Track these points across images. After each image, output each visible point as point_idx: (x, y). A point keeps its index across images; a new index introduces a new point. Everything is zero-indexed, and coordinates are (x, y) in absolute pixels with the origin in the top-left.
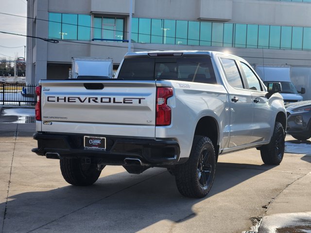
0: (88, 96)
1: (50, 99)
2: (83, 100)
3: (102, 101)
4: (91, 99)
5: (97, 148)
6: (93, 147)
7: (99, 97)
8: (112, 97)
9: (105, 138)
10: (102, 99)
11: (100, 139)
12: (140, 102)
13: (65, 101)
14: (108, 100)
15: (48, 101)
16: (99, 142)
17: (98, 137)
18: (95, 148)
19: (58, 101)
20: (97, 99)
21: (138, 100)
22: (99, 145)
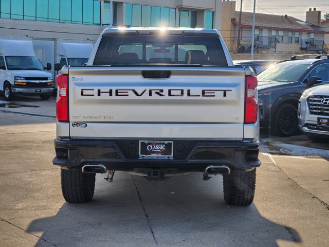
0: (148, 88)
1: (85, 93)
2: (139, 94)
3: (170, 94)
4: (153, 92)
5: (160, 155)
6: (153, 155)
7: (166, 89)
8: (185, 90)
9: (172, 142)
10: (170, 91)
11: (164, 144)
12: (225, 95)
13: (111, 95)
14: (179, 93)
15: (82, 94)
16: (162, 147)
17: (162, 142)
18: (156, 155)
19: (99, 95)
20: (162, 91)
21: (223, 92)
22: (163, 152)
